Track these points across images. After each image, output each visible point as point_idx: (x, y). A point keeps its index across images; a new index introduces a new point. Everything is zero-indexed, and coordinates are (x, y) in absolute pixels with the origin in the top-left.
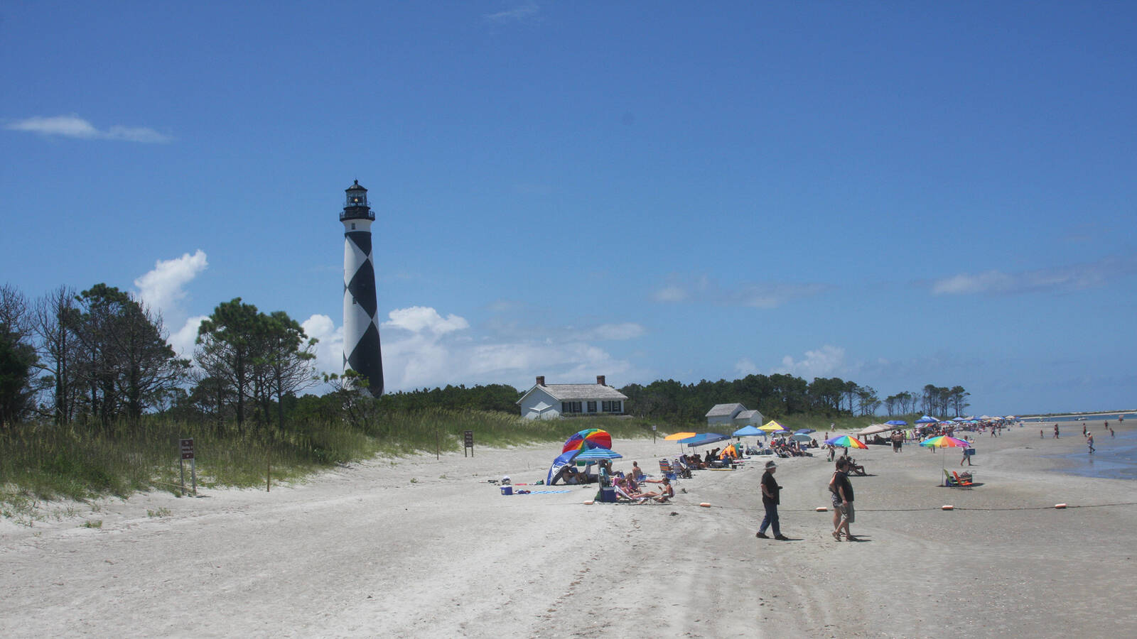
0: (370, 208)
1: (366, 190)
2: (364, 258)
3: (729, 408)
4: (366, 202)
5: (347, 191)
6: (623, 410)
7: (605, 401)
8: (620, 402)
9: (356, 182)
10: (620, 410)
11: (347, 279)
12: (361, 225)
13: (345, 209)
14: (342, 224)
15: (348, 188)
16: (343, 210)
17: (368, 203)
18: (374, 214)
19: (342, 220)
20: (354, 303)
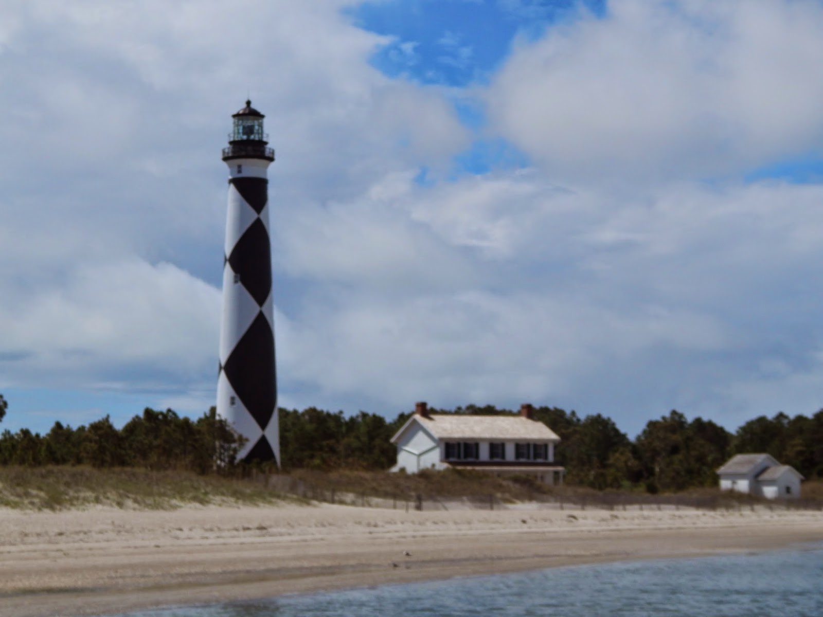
0: (266, 143)
1: (263, 116)
2: (252, 215)
3: (750, 462)
4: (262, 133)
5: (234, 116)
6: (551, 458)
7: (521, 443)
8: (546, 446)
9: (248, 103)
10: (546, 457)
11: (228, 249)
12: (251, 168)
13: (231, 143)
14: (225, 165)
15: (235, 113)
16: (228, 145)
17: (265, 135)
18: (273, 153)
19: (226, 159)
20: (236, 282)
